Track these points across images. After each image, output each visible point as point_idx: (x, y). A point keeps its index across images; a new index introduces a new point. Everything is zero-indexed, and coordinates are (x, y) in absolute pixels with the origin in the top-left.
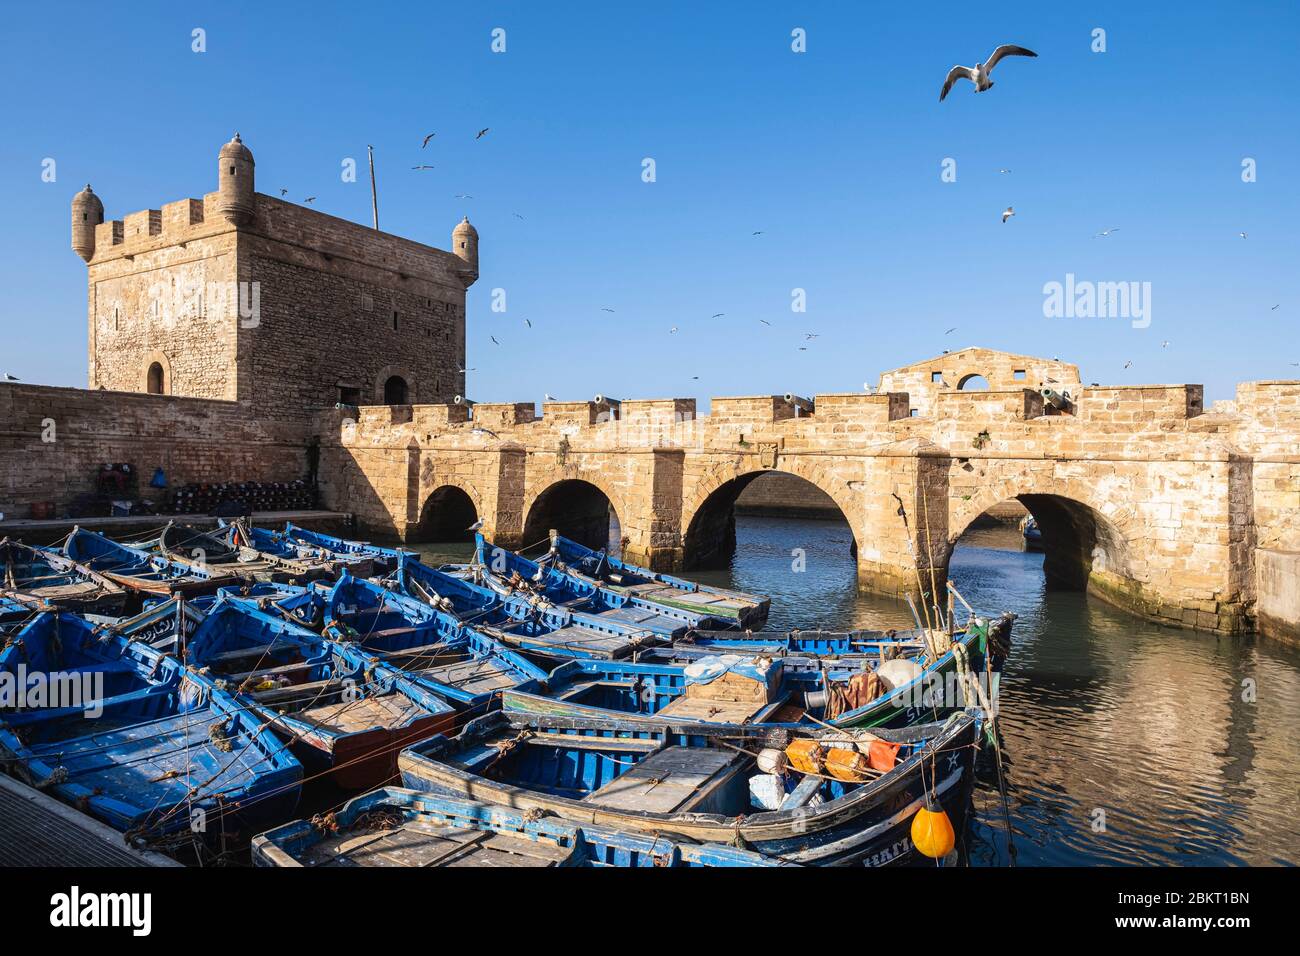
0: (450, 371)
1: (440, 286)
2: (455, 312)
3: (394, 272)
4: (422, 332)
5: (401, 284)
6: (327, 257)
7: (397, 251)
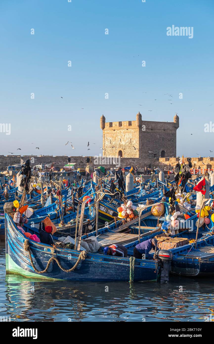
0: (173, 148)
1: (171, 130)
2: (174, 135)
3: (163, 129)
4: (168, 141)
5: (164, 132)
6: (152, 129)
7: (163, 125)
